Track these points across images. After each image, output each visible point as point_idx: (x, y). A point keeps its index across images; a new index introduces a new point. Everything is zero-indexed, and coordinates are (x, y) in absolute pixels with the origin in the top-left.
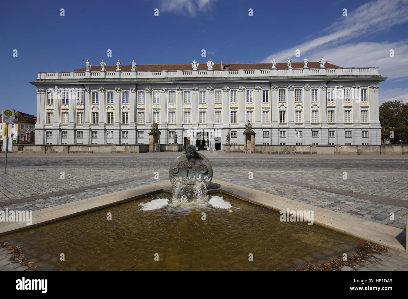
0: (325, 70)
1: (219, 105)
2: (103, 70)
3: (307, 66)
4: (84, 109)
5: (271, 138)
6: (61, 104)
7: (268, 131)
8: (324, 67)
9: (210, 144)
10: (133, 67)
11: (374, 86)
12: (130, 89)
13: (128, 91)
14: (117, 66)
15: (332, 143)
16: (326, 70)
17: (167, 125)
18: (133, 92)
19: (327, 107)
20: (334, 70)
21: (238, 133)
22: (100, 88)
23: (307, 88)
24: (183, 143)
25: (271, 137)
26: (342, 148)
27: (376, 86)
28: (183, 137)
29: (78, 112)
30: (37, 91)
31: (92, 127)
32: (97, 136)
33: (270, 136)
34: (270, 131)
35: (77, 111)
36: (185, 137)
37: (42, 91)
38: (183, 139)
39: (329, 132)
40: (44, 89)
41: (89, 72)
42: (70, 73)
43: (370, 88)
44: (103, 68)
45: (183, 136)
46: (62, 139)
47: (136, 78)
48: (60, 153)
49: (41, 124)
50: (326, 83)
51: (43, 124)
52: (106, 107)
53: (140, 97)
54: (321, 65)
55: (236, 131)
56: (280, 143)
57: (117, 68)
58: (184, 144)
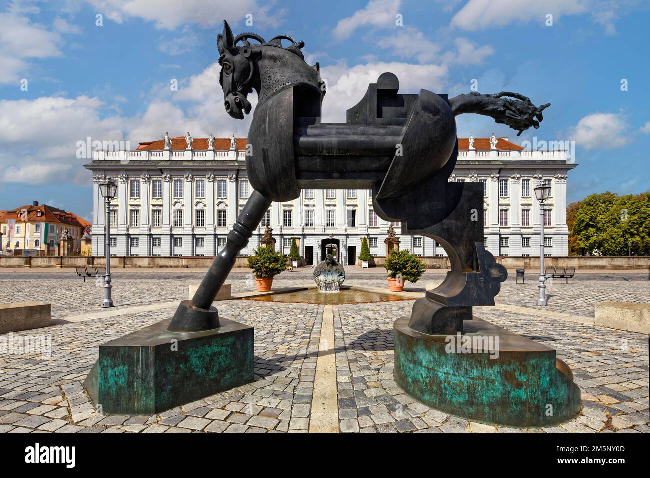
0: (496, 153)
1: (354, 201)
2: (190, 148)
3: (474, 147)
4: (162, 206)
5: (424, 248)
6: (129, 197)
7: (421, 238)
8: (496, 149)
9: (341, 256)
10: (233, 145)
11: (561, 176)
12: (229, 177)
13: (226, 179)
14: (210, 143)
15: (505, 255)
16: (499, 154)
17: (282, 229)
18: (232, 181)
19: (499, 205)
20: (508, 153)
21: (380, 241)
22: (186, 175)
23: (473, 178)
24: (303, 255)
25: (424, 246)
26: (506, 261)
27: (563, 176)
28: (303, 246)
29: (154, 209)
30: (94, 178)
31: (174, 232)
32: (182, 245)
33: (422, 245)
34: (423, 239)
35: (152, 208)
36: (306, 247)
37: (101, 178)
38: (303, 248)
39: (501, 239)
40: (104, 176)
41: (169, 150)
42: (142, 153)
43: (556, 178)
44: (189, 146)
45: (303, 244)
46: (132, 249)
47: (237, 161)
48: (144, 267)
49: (100, 226)
50: (498, 171)
51: (103, 227)
52: (195, 203)
53: (243, 187)
54: (492, 145)
55: (377, 239)
56: (436, 255)
57: (209, 145)
58: (305, 256)
